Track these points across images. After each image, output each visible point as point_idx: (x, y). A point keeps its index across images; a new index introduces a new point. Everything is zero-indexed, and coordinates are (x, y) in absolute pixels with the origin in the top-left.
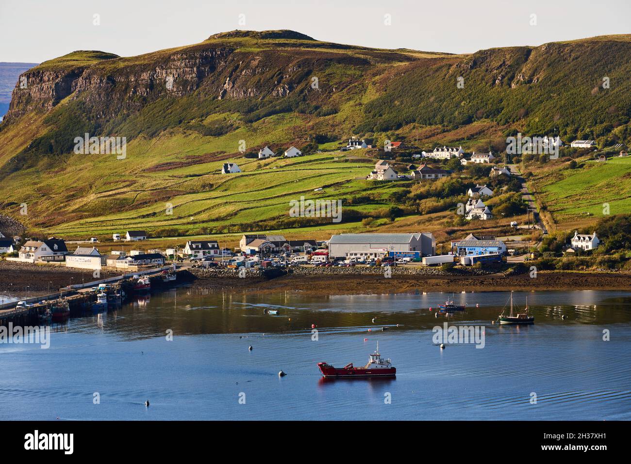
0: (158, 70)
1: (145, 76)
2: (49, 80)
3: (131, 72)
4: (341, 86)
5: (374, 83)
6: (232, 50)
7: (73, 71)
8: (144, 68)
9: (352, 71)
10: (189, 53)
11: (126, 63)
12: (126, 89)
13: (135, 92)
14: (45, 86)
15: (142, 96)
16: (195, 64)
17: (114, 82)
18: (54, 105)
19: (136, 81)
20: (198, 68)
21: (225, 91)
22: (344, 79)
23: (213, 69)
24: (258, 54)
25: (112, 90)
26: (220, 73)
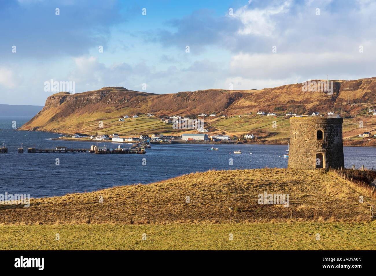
0: (90, 96)
1: (86, 98)
2: (57, 99)
3: (82, 97)
4: (141, 101)
5: (150, 100)
6: (109, 92)
7: (64, 96)
8: (85, 96)
9: (143, 97)
10: (98, 92)
11: (80, 95)
12: (81, 101)
13: (83, 102)
14: (56, 100)
15: (85, 103)
16: (100, 95)
17: (77, 99)
18: (60, 104)
19: (83, 99)
20: (101, 96)
21: (109, 102)
22: (142, 99)
23: (105, 96)
24: (117, 92)
25: (77, 101)
26: (107, 97)
